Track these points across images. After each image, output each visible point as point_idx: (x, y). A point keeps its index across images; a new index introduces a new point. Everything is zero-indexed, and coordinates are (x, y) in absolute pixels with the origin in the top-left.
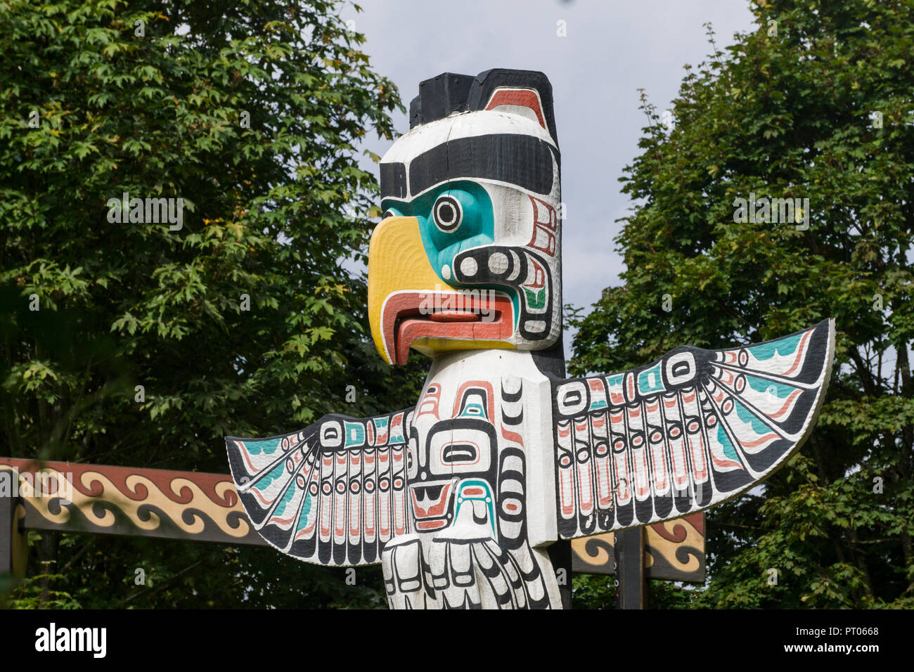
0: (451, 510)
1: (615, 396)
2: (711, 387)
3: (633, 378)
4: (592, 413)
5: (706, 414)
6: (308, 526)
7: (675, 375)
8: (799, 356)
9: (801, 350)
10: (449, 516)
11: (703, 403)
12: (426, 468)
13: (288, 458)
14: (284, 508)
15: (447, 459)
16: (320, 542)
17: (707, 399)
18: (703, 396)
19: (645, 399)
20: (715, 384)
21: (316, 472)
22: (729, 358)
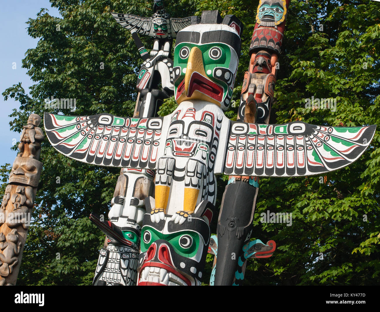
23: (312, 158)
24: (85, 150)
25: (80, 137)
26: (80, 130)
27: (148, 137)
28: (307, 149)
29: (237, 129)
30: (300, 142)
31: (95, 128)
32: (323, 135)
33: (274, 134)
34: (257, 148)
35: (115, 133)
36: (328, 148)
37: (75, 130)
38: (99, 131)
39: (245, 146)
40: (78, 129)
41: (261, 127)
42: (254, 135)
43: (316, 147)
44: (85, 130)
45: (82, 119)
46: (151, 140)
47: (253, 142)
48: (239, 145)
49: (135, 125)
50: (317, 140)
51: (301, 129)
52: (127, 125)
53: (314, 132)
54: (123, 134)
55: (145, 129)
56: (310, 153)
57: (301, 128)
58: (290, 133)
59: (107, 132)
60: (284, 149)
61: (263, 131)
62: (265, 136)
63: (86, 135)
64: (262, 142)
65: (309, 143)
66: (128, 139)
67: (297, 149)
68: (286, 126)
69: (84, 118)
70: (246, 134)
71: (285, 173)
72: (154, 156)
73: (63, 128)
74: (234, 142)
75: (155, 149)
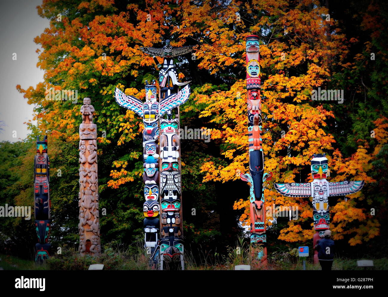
8: (361, 183)
10: (324, 194)
12: (322, 189)
13: (286, 186)
14: (285, 191)
15: (324, 189)
16: (291, 195)
22: (352, 182)
23: (350, 190)
24: (289, 193)
25: (287, 190)
26: (287, 188)
29: (330, 184)
30: (347, 186)
33: (340, 185)
35: (297, 188)
36: (354, 187)
37: (285, 188)
38: (292, 188)
42: (335, 185)
46: (308, 189)
47: (335, 187)
48: (332, 188)
49: (302, 185)
50: (351, 185)
51: (347, 183)
53: (350, 183)
54: (299, 188)
55: (306, 186)
56: (350, 188)
58: (344, 184)
59: (294, 188)
60: (343, 188)
62: (338, 185)
63: (289, 189)
64: (338, 187)
65: (349, 186)
66: (301, 189)
67: (346, 188)
68: (343, 182)
70: (333, 185)
72: (310, 193)
73: (281, 188)
74: (330, 188)
75: (310, 191)
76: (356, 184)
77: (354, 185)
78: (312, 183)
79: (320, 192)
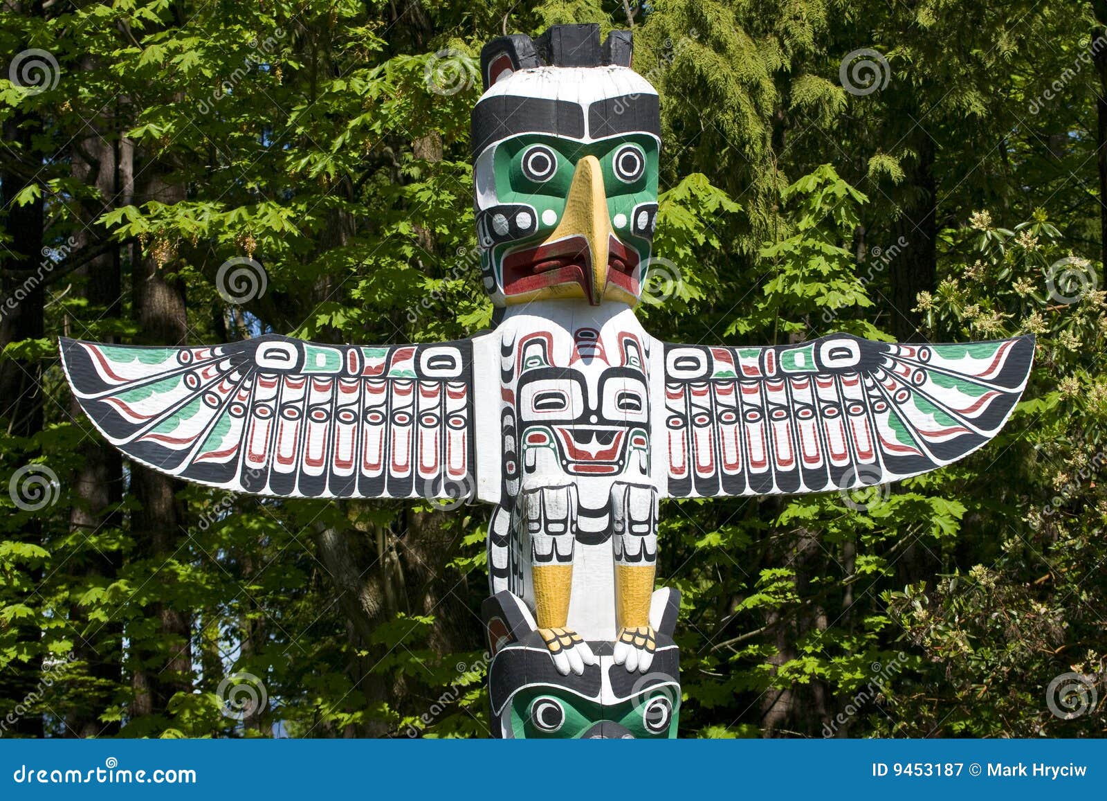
0: (622, 456)
1: (747, 369)
2: (880, 375)
3: (774, 355)
4: (716, 381)
5: (873, 400)
6: (222, 448)
7: (832, 358)
8: (996, 363)
9: (999, 356)
10: (621, 463)
11: (868, 389)
12: (598, 412)
13: (191, 372)
14: (176, 425)
15: (622, 406)
16: (245, 468)
17: (875, 386)
18: (869, 382)
19: (791, 376)
20: (886, 374)
21: (243, 393)
22: (905, 352)
23: (889, 435)
24: (230, 452)
25: (204, 413)
26: (200, 392)
27: (426, 403)
28: (874, 411)
29: (680, 364)
30: (853, 392)
31: (248, 384)
32: (908, 370)
33: (781, 375)
34: (744, 415)
35: (317, 397)
36: (928, 404)
37: (181, 391)
38: (263, 393)
39: (710, 414)
40: (190, 388)
41: (745, 355)
42: (731, 381)
43: (896, 403)
44: (215, 389)
45: (198, 355)
46: (437, 412)
47: (730, 400)
48: (695, 411)
49: (378, 367)
50: (894, 384)
51: (850, 356)
52: (353, 369)
53: (884, 361)
54: (343, 399)
55: (412, 381)
56: (882, 420)
57: (850, 351)
58: (823, 370)
59: (289, 395)
60: (814, 414)
61: (751, 365)
62: (758, 380)
63: (223, 407)
64: (755, 399)
65: (875, 392)
66: (366, 412)
67: (848, 412)
68: (810, 349)
69: (206, 354)
70: (706, 379)
71: (830, 481)
72: (457, 458)
73: (139, 387)
74: (679, 405)
75: (457, 438)
76: (946, 377)
77: (930, 387)
78: (486, 349)
79: (584, 437)
